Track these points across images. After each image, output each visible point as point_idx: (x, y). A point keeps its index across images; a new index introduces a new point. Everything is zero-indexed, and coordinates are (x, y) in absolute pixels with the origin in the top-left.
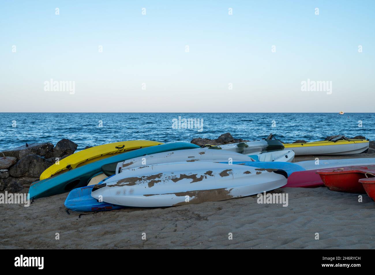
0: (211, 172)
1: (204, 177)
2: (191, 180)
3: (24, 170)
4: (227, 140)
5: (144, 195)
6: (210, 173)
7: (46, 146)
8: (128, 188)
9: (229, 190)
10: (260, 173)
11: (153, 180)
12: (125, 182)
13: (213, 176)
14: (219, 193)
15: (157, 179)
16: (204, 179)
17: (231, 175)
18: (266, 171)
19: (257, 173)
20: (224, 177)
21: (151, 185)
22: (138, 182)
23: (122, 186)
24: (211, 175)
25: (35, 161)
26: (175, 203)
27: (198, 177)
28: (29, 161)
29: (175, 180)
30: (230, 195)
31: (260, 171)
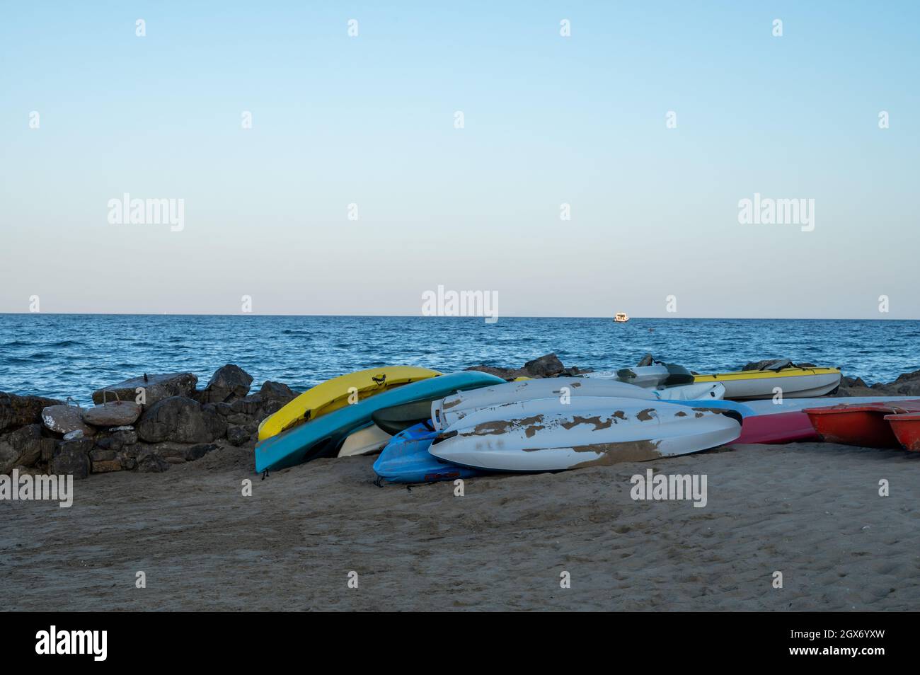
0: (623, 413)
1: (613, 422)
2: (594, 426)
3: (168, 427)
4: (553, 369)
5: (524, 450)
6: (620, 414)
7: (188, 380)
8: (494, 439)
9: (656, 443)
10: (701, 415)
11: (532, 424)
12: (488, 428)
13: (626, 419)
14: (641, 448)
15: (537, 424)
16: (613, 424)
17: (655, 418)
18: (710, 413)
19: (698, 416)
20: (644, 421)
21: (530, 433)
22: (507, 428)
23: (484, 434)
24: (623, 419)
25: (187, 408)
26: (573, 464)
27: (603, 420)
28: (176, 410)
29: (568, 426)
30: (657, 452)
31: (701, 412)
